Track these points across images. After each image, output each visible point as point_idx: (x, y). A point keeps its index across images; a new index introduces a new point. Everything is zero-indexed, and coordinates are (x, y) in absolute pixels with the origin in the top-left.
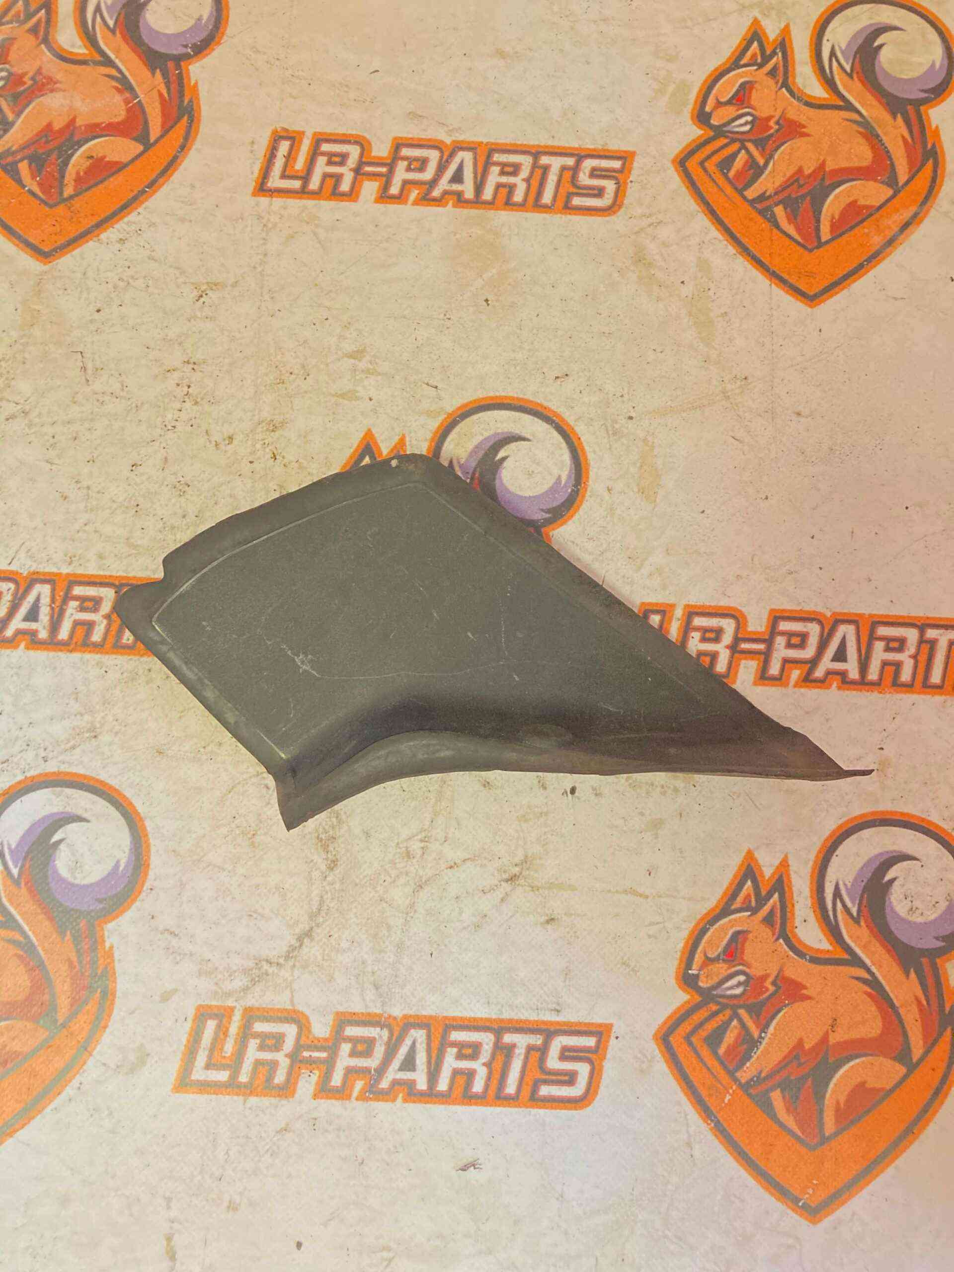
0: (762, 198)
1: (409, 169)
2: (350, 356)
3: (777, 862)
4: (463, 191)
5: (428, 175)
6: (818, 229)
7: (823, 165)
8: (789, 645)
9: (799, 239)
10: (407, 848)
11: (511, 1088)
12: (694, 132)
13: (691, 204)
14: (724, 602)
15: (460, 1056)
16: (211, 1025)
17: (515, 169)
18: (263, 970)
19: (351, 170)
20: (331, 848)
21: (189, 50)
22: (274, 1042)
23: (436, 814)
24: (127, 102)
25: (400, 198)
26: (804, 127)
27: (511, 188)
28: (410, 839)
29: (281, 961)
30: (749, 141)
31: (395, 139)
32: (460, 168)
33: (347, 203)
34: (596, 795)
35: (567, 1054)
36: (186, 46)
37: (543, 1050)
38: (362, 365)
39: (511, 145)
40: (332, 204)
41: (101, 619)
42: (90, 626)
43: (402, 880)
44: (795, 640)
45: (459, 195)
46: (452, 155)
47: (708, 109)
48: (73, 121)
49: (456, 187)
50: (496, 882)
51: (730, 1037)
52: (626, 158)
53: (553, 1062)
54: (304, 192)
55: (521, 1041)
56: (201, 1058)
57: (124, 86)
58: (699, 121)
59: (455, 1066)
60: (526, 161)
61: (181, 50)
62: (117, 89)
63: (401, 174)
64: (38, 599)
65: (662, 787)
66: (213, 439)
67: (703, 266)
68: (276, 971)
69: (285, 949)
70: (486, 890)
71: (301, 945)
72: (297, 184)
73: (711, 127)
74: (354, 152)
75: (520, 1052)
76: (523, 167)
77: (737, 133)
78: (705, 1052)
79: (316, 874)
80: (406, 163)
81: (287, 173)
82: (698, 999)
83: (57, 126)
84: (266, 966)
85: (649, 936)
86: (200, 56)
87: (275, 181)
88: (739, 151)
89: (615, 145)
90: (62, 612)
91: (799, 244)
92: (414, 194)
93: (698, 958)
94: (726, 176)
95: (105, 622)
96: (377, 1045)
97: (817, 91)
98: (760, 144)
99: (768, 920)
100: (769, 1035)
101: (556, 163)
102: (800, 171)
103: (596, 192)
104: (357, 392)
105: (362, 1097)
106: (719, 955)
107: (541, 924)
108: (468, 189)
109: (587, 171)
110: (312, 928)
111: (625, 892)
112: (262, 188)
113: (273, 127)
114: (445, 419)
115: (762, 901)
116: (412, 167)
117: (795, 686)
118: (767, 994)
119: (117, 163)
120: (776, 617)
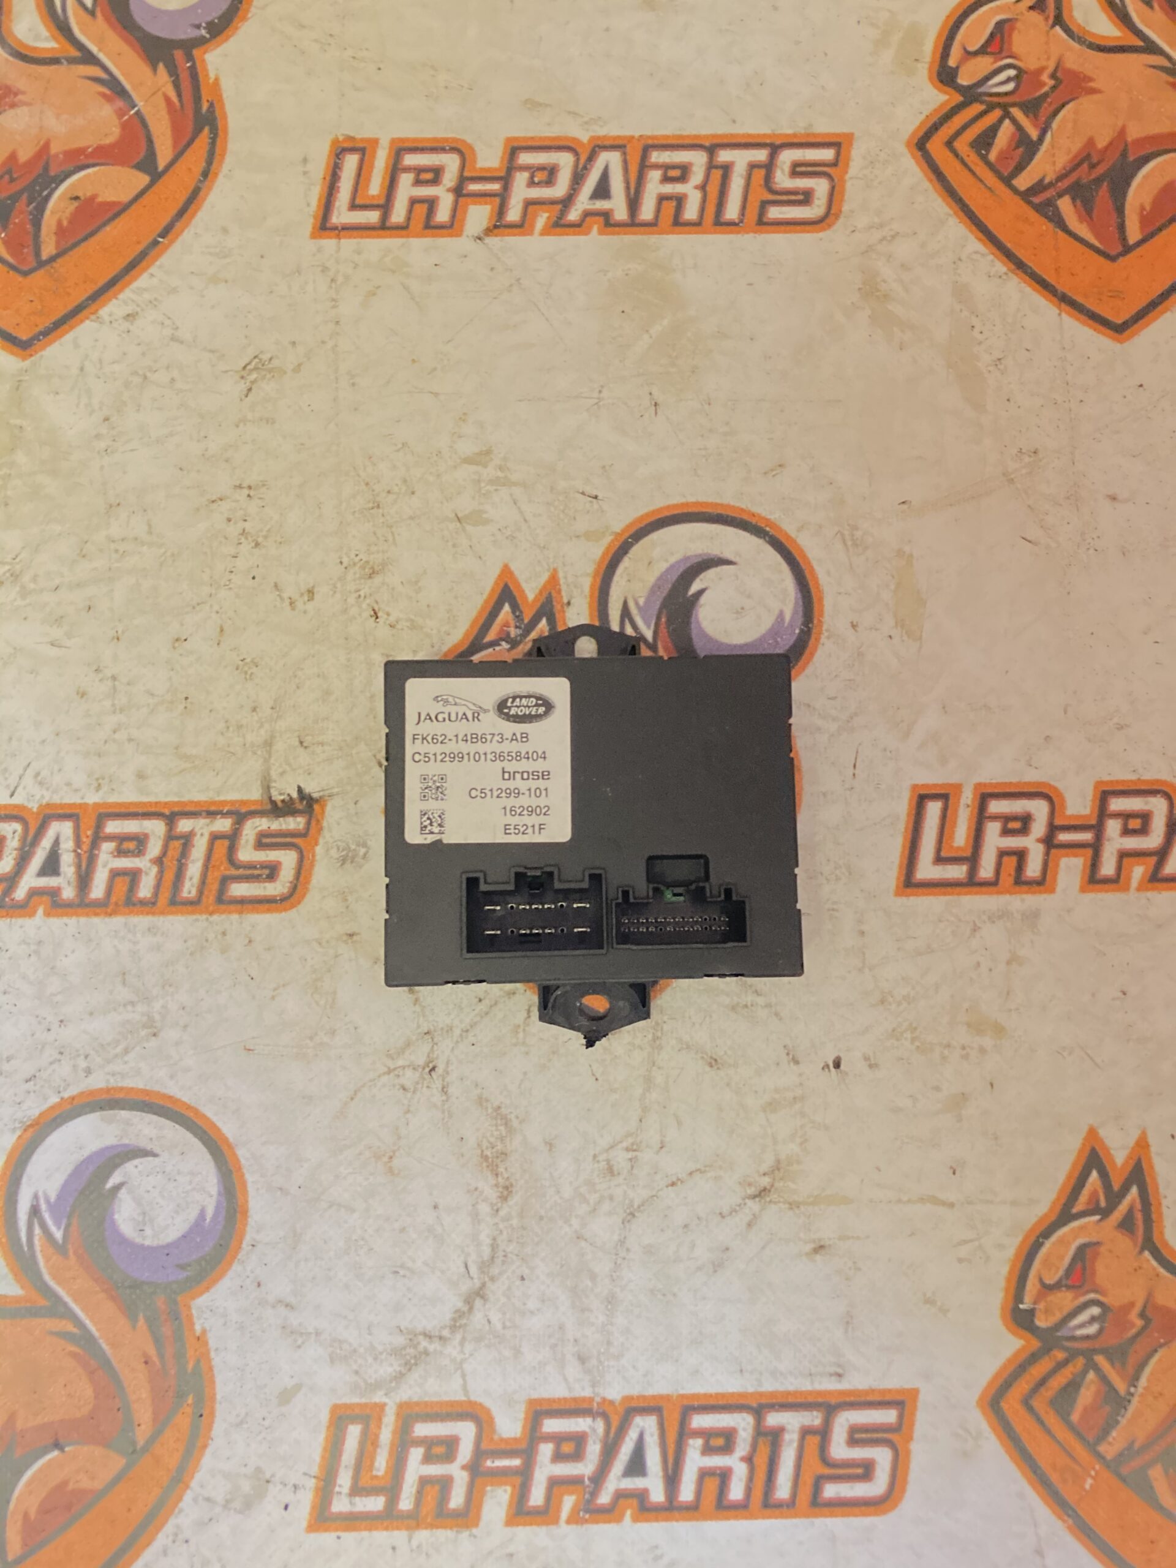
0: (1039, 187)
1: (531, 183)
2: (468, 461)
3: (1131, 1142)
4: (612, 210)
5: (559, 190)
6: (1122, 227)
7: (1122, 132)
8: (1126, 832)
9: (1097, 243)
10: (608, 1161)
11: (783, 1490)
12: (935, 98)
13: (939, 205)
14: (1031, 776)
15: (708, 1450)
16: (354, 1432)
17: (683, 173)
18: (421, 1348)
19: (449, 190)
20: (501, 1169)
21: (203, 32)
22: (444, 1450)
23: (645, 1110)
24: (120, 113)
25: (521, 227)
26: (1091, 79)
27: (680, 201)
28: (612, 1147)
29: (446, 1333)
30: (1014, 105)
31: (509, 140)
32: (605, 177)
33: (449, 239)
34: (871, 1066)
35: (857, 1436)
36: (198, 27)
37: (824, 1433)
38: (490, 472)
39: (674, 137)
40: (427, 241)
41: (149, 865)
42: (134, 876)
43: (606, 1206)
44: (1135, 824)
45: (606, 216)
46: (592, 158)
47: (952, 62)
48: (47, 146)
49: (601, 205)
50: (739, 1201)
51: (1086, 1395)
52: (838, 144)
53: (840, 1450)
54: (384, 227)
55: (791, 1422)
56: (344, 1480)
57: (116, 90)
58: (941, 81)
59: (702, 1465)
60: (698, 160)
61: (192, 33)
62: (104, 95)
63: (521, 190)
64: (56, 842)
65: (964, 1048)
66: (285, 595)
67: (961, 293)
68: (439, 1348)
69: (448, 1316)
70: (725, 1211)
71: (471, 1309)
72: (373, 217)
73: (960, 89)
74: (451, 163)
75: (791, 1440)
76: (695, 169)
77: (998, 95)
78: (1052, 1420)
79: (484, 1208)
80: (526, 175)
81: (358, 201)
82: (1036, 1344)
83: (24, 156)
84: (424, 1343)
85: (960, 1260)
86: (218, 39)
87: (342, 215)
88: (1000, 121)
89: (824, 127)
90: (92, 859)
91: (1098, 251)
92: (541, 220)
93: (1032, 1286)
94: (984, 159)
95: (155, 870)
96: (590, 1441)
97: (1105, 27)
98: (1031, 107)
99: (1126, 1224)
100: (1140, 1390)
101: (740, 160)
102: (1091, 142)
103: (801, 197)
104: (486, 512)
105: (573, 1519)
106: (1060, 1280)
107: (807, 1254)
108: (618, 206)
109: (787, 168)
110: (484, 1285)
111: (922, 1200)
112: (324, 226)
113: (331, 137)
114: (612, 541)
115: (1115, 1198)
116: (536, 180)
117: (1139, 889)
118: (1134, 1331)
119: (114, 204)
120: (1105, 794)
